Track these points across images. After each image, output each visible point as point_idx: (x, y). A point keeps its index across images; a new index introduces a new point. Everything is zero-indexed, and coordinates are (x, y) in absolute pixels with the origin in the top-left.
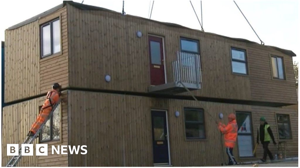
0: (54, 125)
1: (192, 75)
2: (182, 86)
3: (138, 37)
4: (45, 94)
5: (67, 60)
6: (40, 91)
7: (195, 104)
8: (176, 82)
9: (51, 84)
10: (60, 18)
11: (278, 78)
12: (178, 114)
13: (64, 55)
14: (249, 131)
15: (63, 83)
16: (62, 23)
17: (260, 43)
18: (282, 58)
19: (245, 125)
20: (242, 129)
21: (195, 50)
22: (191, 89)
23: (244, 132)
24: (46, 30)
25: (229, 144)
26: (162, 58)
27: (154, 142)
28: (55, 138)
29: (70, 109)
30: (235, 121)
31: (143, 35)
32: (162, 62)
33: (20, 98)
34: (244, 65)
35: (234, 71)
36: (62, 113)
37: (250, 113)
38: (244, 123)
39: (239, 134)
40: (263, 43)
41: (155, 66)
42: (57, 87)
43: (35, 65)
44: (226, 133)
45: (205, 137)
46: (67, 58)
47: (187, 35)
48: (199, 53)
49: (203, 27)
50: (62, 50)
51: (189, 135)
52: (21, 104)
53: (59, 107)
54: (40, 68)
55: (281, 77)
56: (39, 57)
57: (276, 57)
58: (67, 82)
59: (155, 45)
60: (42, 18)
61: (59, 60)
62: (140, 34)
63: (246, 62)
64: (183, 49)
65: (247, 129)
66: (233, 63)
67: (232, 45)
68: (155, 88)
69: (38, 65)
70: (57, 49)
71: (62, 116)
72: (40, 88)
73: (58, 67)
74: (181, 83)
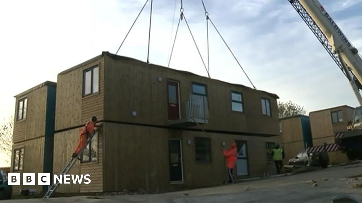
0: (93, 149)
1: (201, 112)
2: (193, 121)
3: (159, 81)
4: (84, 125)
5: (103, 99)
6: (82, 122)
7: (203, 135)
8: (189, 118)
9: (91, 117)
10: (99, 65)
11: (266, 115)
12: (189, 142)
13: (101, 94)
14: (245, 156)
15: (99, 116)
16: (100, 69)
17: (253, 88)
18: (269, 100)
19: (242, 151)
20: (240, 154)
21: (203, 92)
22: (200, 124)
23: (241, 156)
24: (88, 75)
25: (230, 165)
26: (177, 98)
27: (171, 164)
28: (93, 159)
29: (104, 137)
30: (236, 148)
31: (162, 80)
32: (178, 102)
33: (66, 127)
34: (241, 105)
35: (233, 109)
36: (98, 140)
37: (245, 142)
38: (241, 149)
39: (238, 158)
40: (255, 89)
41: (172, 105)
42: (94, 119)
43: (78, 101)
44: (228, 157)
45: (211, 161)
46: (103, 97)
47: (197, 81)
48: (206, 95)
49: (210, 75)
50: (99, 90)
51: (198, 159)
52: (68, 132)
53: (96, 134)
54: (82, 104)
55: (269, 114)
56: (81, 96)
57: (265, 99)
58: (102, 116)
59: (172, 88)
60: (85, 65)
61: (97, 98)
62: (160, 79)
63: (242, 103)
64: (194, 91)
65: (243, 154)
66: (233, 104)
67: (232, 89)
68: (172, 122)
69: (81, 101)
70: (96, 89)
71: (98, 143)
72: (82, 120)
73: (96, 104)
74: (192, 118)
